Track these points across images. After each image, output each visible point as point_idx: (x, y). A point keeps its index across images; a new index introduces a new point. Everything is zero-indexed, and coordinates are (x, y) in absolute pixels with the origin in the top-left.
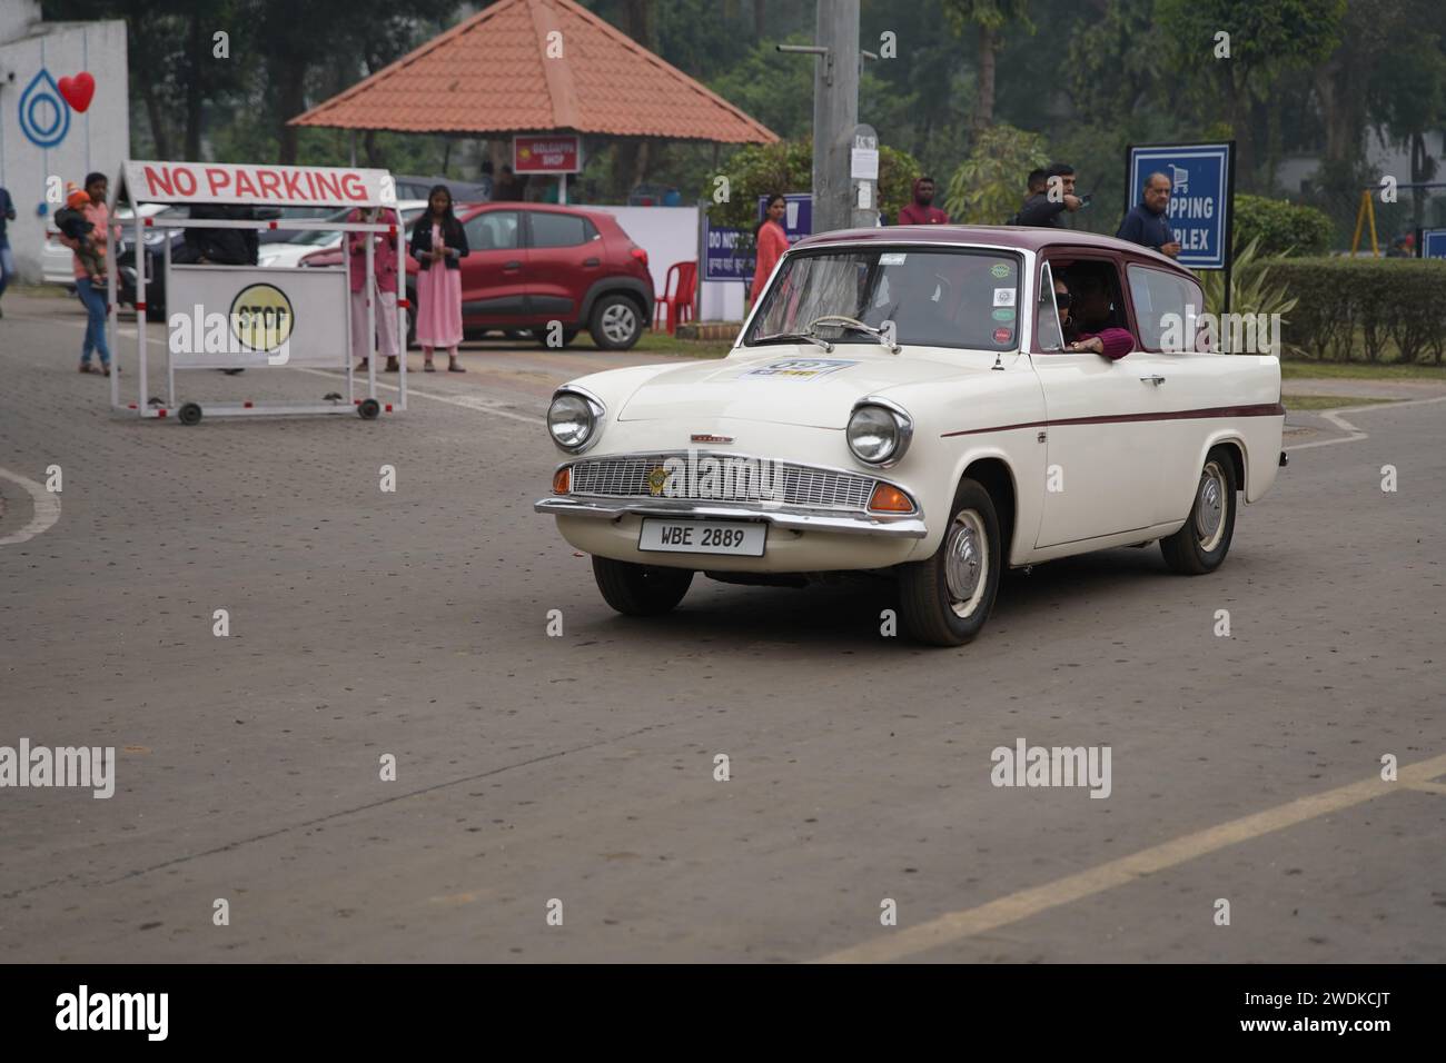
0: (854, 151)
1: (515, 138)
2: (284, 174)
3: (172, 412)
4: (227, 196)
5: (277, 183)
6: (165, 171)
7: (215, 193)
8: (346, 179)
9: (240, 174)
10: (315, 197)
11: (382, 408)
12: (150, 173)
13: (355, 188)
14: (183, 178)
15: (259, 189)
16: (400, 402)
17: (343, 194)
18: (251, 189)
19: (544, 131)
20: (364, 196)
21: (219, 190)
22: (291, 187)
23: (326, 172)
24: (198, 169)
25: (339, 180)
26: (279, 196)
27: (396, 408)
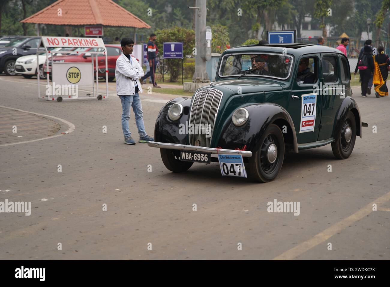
0: (207, 33)
1: (85, 27)
2: (79, 40)
3: (55, 99)
4: (66, 45)
5: (77, 42)
6: (52, 39)
7: (64, 45)
8: (93, 40)
9: (69, 40)
10: (86, 45)
11: (103, 97)
12: (48, 39)
13: (95, 43)
14: (56, 41)
15: (73, 43)
16: (106, 96)
17: (93, 45)
18: (72, 43)
19: (94, 25)
20: (97, 45)
22: (81, 43)
23: (88, 39)
24: (59, 38)
25: (91, 41)
26: (78, 45)
27: (106, 97)
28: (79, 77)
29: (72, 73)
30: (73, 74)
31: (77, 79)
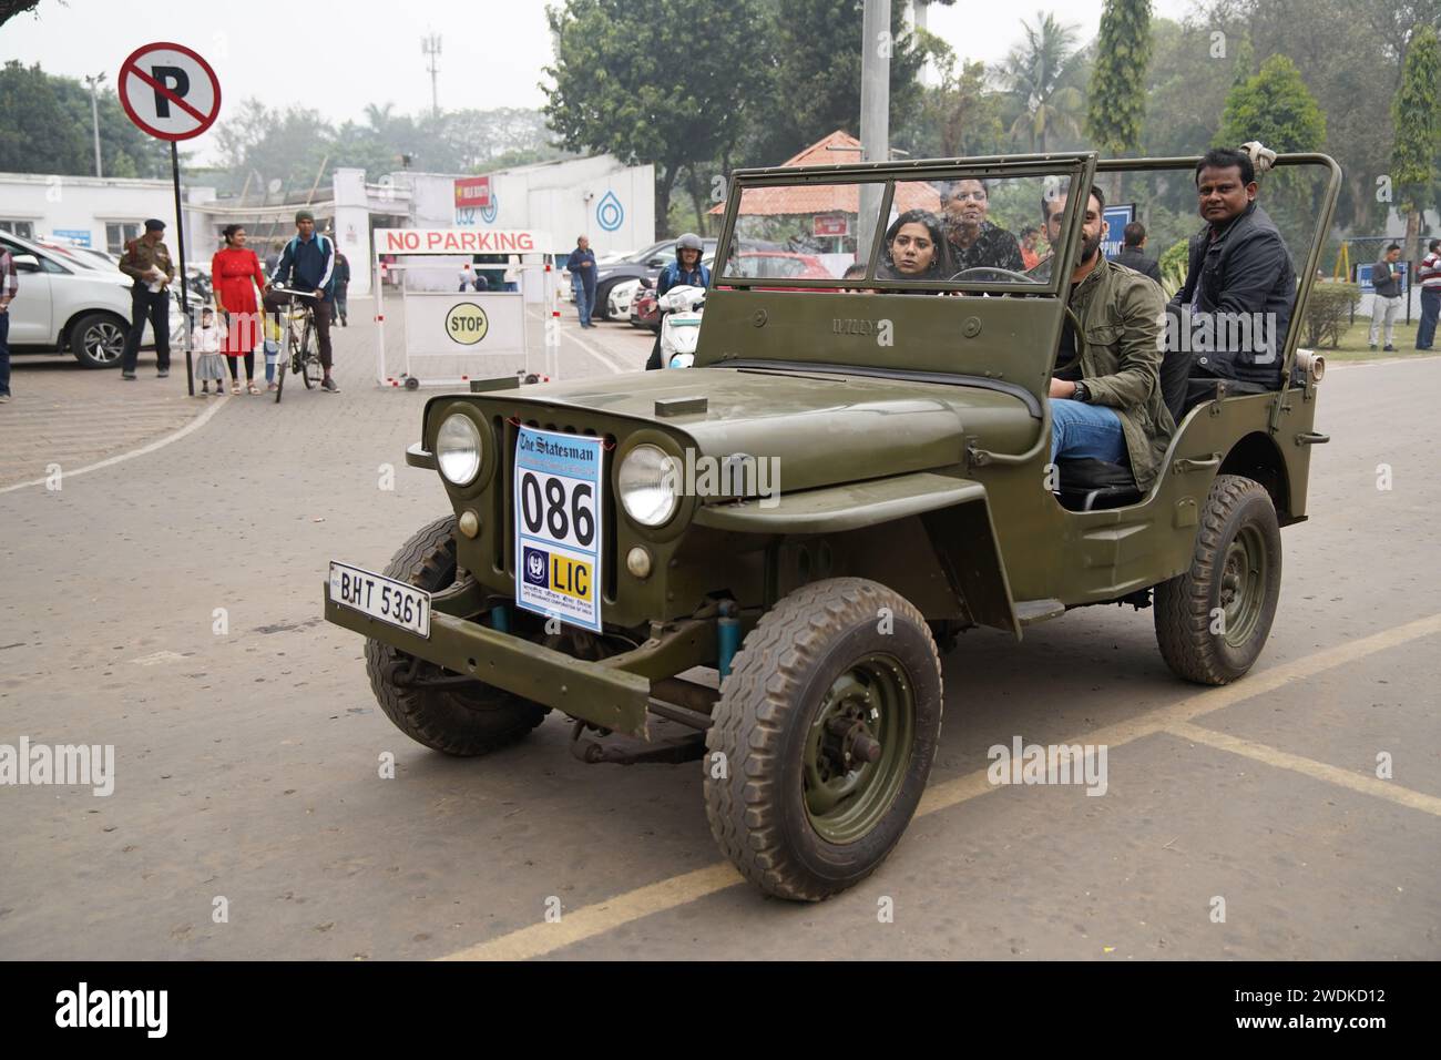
1: (815, 217)
2: (479, 234)
3: (401, 383)
4: (439, 248)
6: (401, 235)
7: (430, 247)
8: (520, 236)
11: (541, 379)
12: (390, 236)
13: (526, 242)
14: (412, 241)
15: (460, 245)
17: (517, 245)
18: (456, 244)
19: (828, 213)
20: (531, 247)
21: (434, 246)
22: (482, 242)
25: (516, 237)
27: (551, 379)
28: (482, 328)
29: (463, 319)
30: (466, 322)
31: (476, 334)
